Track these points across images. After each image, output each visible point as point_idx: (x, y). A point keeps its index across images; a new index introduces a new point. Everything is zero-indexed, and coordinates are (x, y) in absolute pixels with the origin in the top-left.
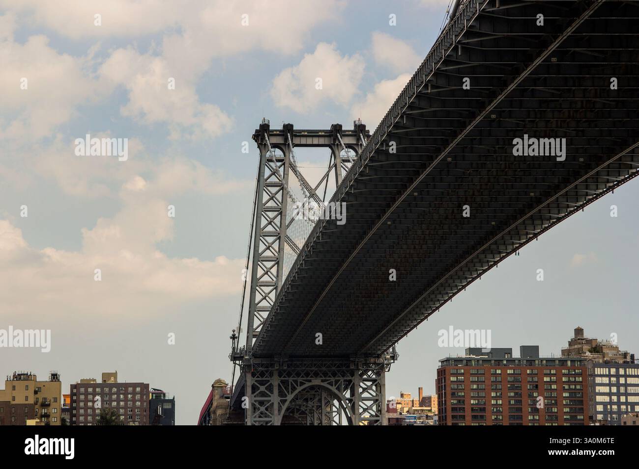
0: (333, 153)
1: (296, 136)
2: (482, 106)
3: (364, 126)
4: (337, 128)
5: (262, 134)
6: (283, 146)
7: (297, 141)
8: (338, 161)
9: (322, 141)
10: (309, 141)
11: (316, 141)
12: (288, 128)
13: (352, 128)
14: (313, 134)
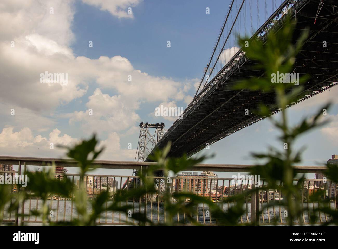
0: (157, 129)
1: (149, 125)
2: (200, 120)
3: (163, 124)
4: (158, 124)
5: (141, 125)
6: (146, 127)
7: (149, 126)
8: (158, 131)
9: (154, 126)
10: (152, 126)
11: (153, 126)
12: (147, 124)
13: (161, 124)
14: (152, 125)
